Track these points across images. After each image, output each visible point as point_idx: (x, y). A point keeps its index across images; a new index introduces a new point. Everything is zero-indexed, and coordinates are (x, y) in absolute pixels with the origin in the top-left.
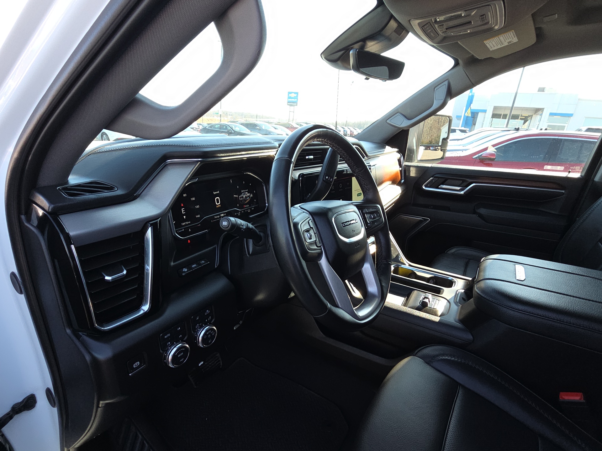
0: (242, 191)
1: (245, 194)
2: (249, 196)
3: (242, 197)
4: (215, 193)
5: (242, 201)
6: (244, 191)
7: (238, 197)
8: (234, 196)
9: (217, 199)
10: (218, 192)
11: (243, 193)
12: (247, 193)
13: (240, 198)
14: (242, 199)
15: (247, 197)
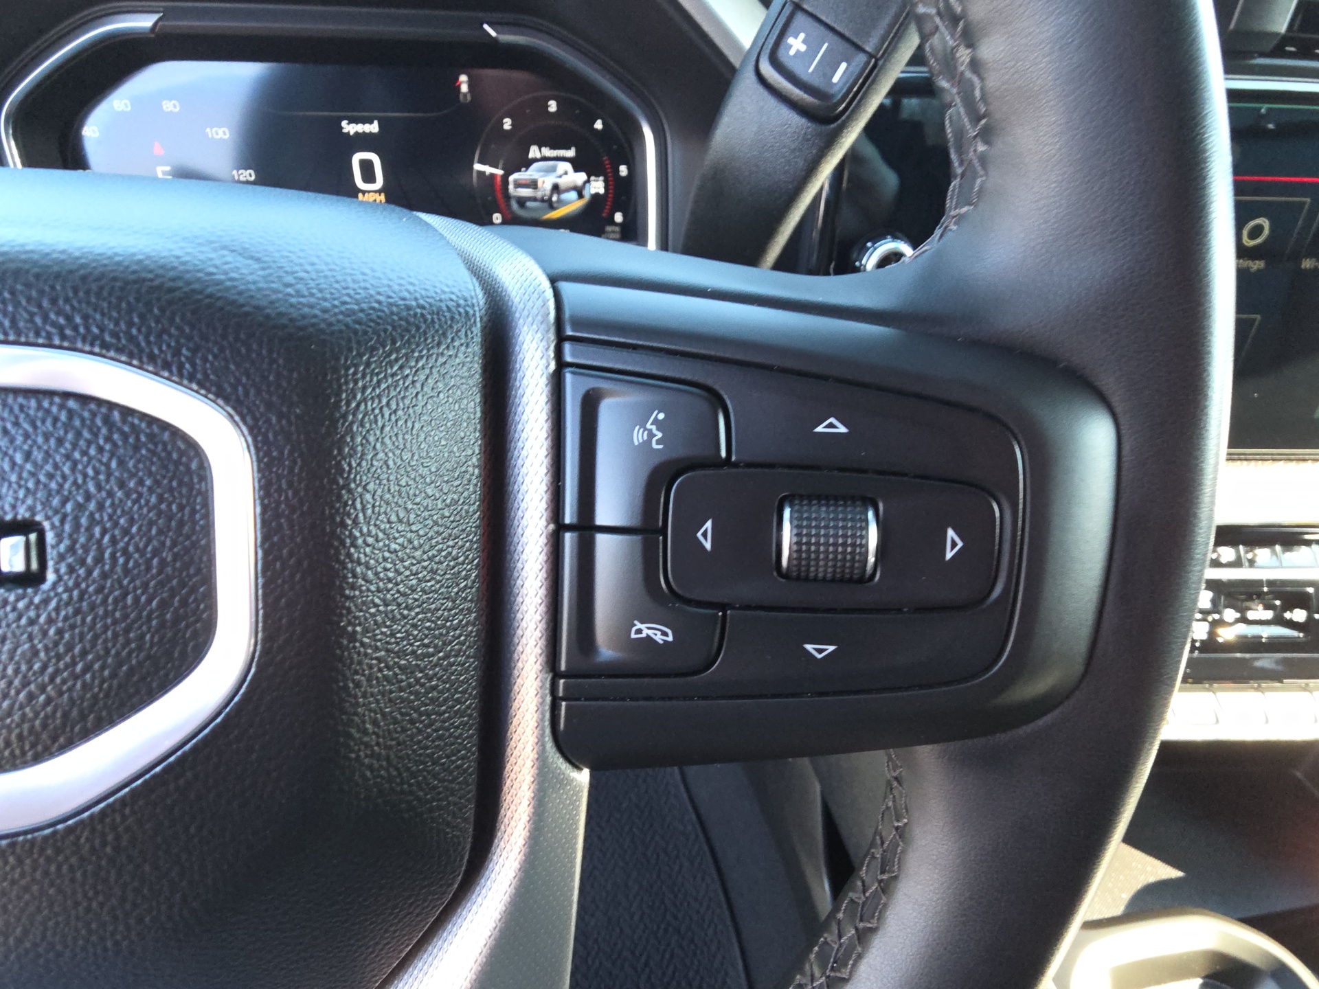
0: (534, 152)
1: (554, 169)
2: (580, 192)
3: (533, 184)
4: (350, 128)
5: (529, 204)
6: (547, 152)
7: (505, 179)
8: (478, 167)
9: (367, 167)
10: (374, 128)
11: (535, 160)
12: (567, 166)
13: (518, 185)
14: (525, 192)
15: (568, 190)
